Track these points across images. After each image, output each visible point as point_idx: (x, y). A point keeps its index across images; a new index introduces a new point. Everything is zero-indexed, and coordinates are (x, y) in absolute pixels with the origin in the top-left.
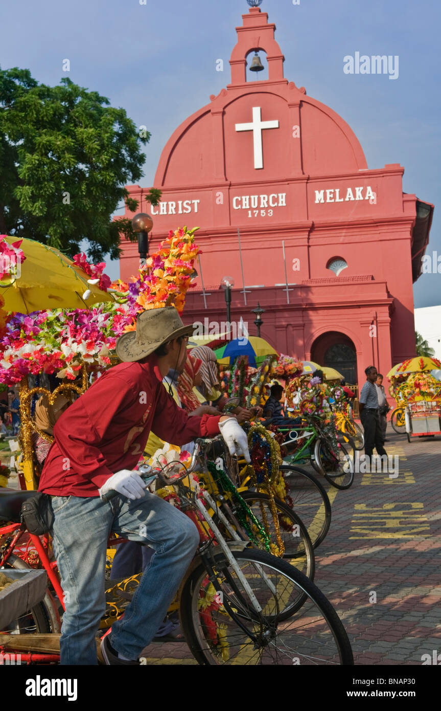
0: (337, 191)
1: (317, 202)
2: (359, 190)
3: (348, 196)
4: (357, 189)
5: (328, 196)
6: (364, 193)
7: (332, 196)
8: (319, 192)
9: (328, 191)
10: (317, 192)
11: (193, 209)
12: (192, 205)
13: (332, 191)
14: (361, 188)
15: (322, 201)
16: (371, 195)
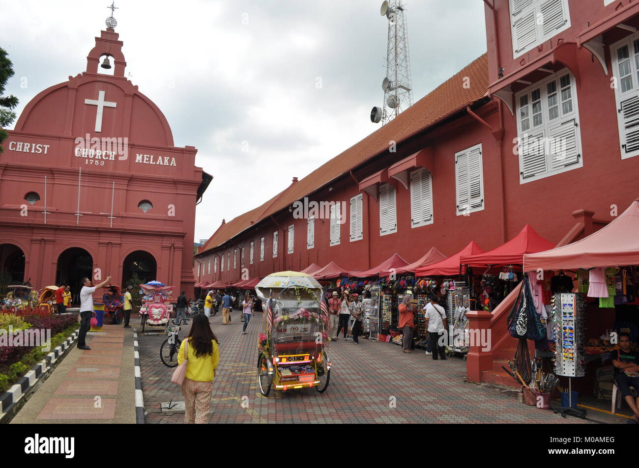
0: (152, 157)
1: (137, 161)
2: (166, 159)
3: (159, 161)
4: (165, 158)
5: (145, 159)
6: (170, 161)
7: (148, 159)
8: (139, 155)
9: (145, 156)
10: (138, 155)
11: (43, 151)
12: (43, 148)
13: (149, 156)
14: (168, 158)
15: (141, 162)
16: (174, 162)
